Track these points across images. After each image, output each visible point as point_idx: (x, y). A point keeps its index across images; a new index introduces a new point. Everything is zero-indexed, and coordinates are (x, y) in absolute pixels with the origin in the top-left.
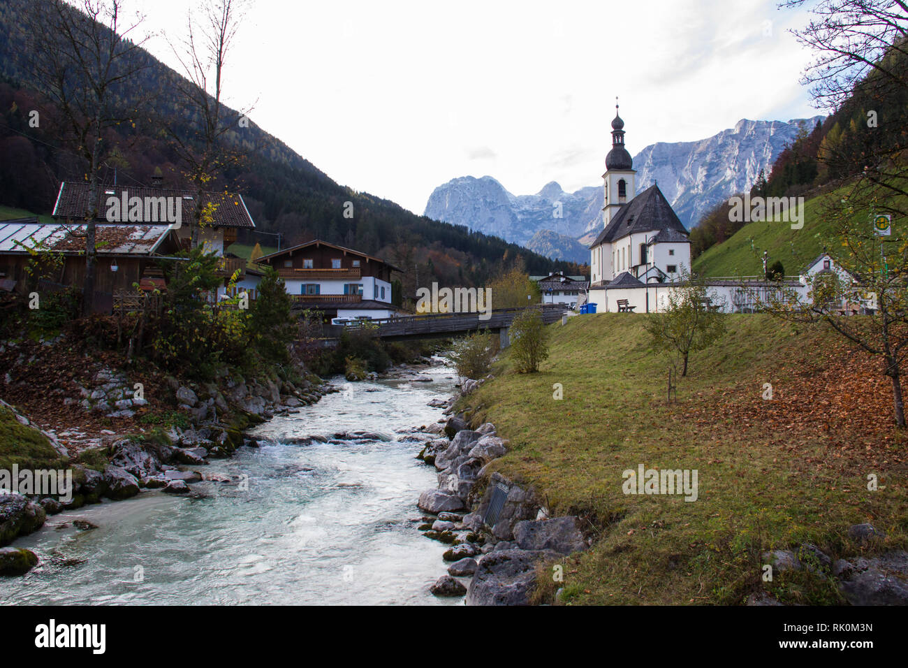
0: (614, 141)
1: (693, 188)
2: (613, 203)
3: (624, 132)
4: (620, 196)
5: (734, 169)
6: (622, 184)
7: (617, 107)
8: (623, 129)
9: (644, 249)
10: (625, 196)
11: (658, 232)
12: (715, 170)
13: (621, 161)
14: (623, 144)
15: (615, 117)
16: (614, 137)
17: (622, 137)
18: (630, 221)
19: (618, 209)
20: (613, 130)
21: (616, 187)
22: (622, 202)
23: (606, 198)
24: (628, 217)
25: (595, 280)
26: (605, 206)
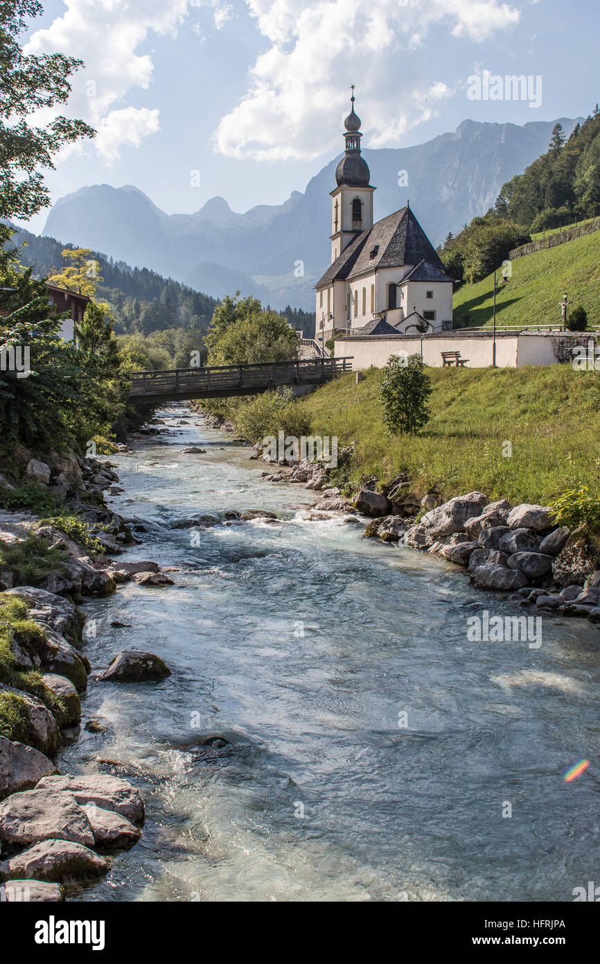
0: (347, 146)
2: (344, 230)
3: (362, 135)
4: (353, 219)
6: (357, 204)
7: (353, 99)
9: (393, 290)
10: (361, 220)
13: (357, 174)
14: (358, 151)
15: (348, 114)
16: (346, 140)
17: (358, 141)
18: (374, 254)
19: (351, 237)
20: (346, 131)
21: (350, 208)
22: (357, 228)
23: (336, 222)
24: (369, 247)
25: (321, 328)
26: (333, 233)
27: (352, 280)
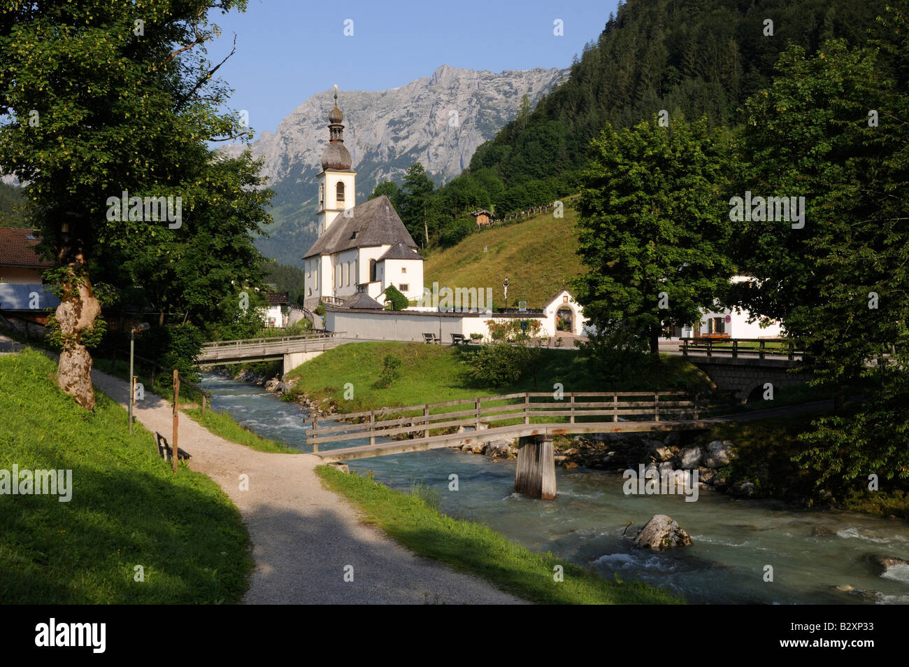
0: (331, 136)
1: (376, 154)
3: (343, 128)
4: (337, 200)
5: (431, 133)
6: (340, 187)
8: (342, 124)
9: (373, 265)
10: (344, 200)
11: (390, 247)
12: (403, 134)
13: (340, 160)
14: (341, 141)
15: (333, 109)
16: (331, 132)
17: (341, 132)
19: (337, 214)
20: (330, 124)
22: (341, 207)
25: (310, 295)
26: (320, 210)
27: (337, 254)
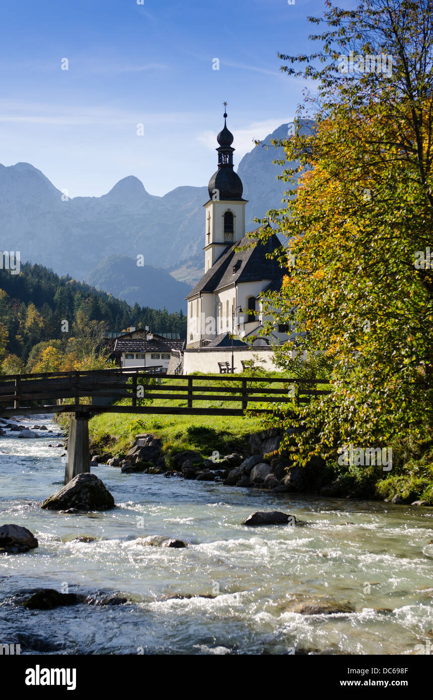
0: (220, 160)
2: (216, 241)
3: (234, 150)
6: (229, 217)
7: (225, 116)
8: (232, 146)
9: (252, 303)
10: (232, 232)
11: (270, 282)
14: (230, 165)
16: (220, 156)
17: (231, 156)
18: (237, 267)
19: (223, 249)
20: (218, 146)
21: (221, 221)
22: (229, 240)
23: (209, 234)
24: (234, 262)
25: (192, 338)
26: (207, 244)
27: (219, 292)
